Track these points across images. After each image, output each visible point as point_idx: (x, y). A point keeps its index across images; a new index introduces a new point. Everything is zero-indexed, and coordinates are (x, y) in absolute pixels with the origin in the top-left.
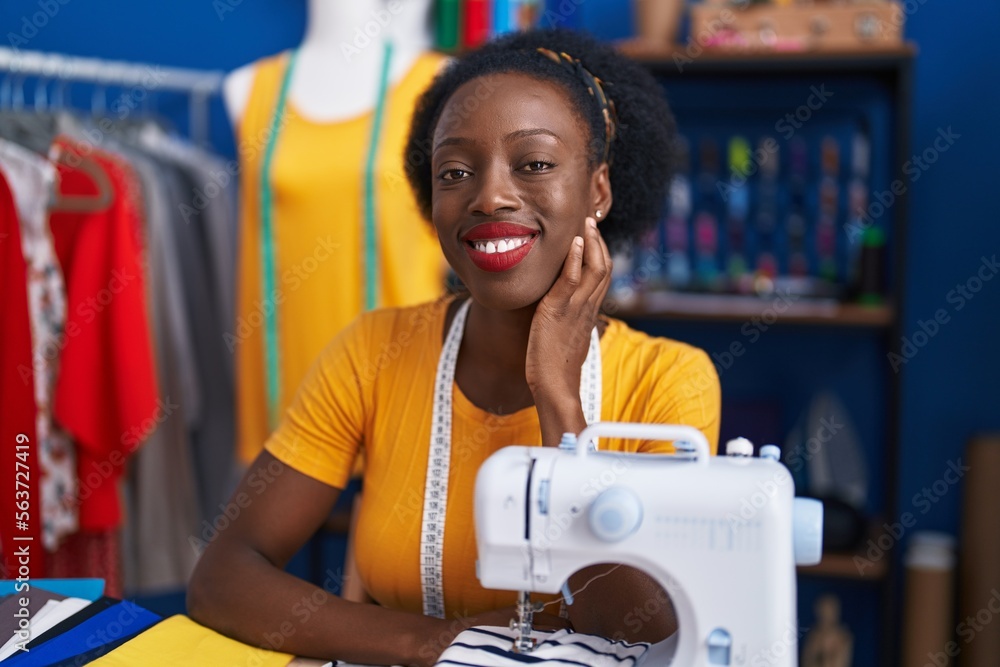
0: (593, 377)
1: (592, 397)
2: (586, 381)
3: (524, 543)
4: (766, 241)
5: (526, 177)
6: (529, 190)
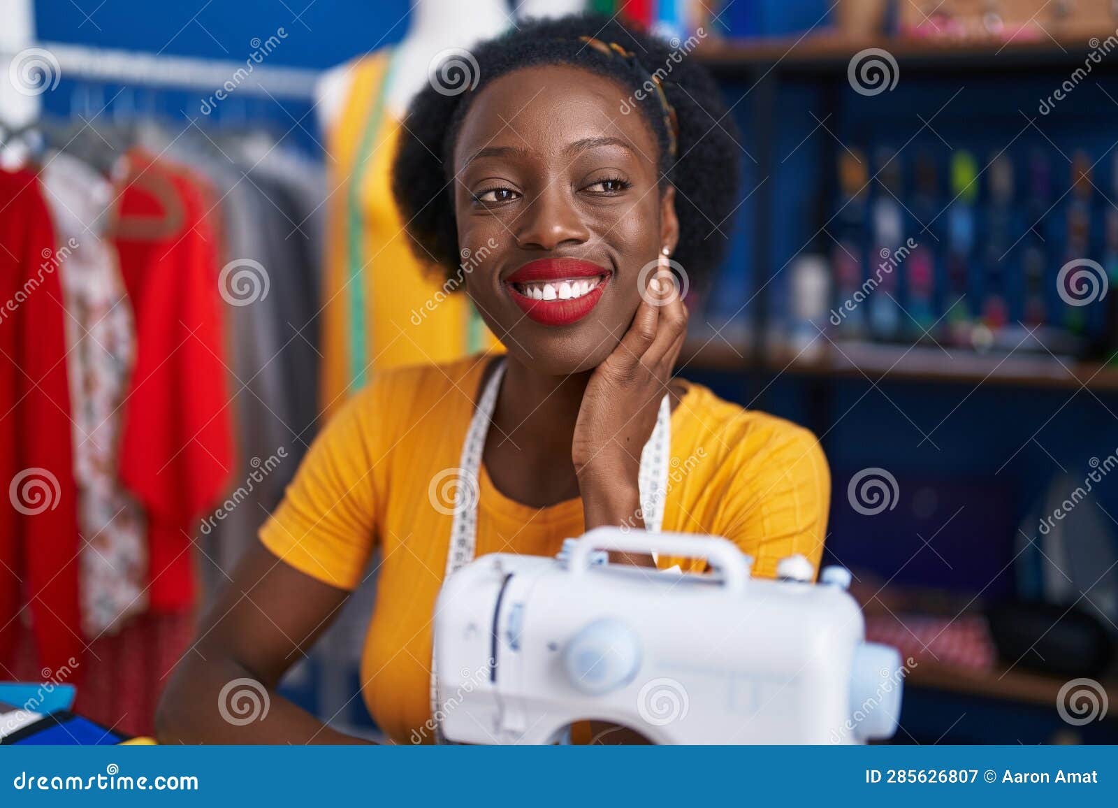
0: (658, 460)
1: (655, 486)
2: (647, 465)
3: (487, 685)
4: (996, 280)
5: (593, 199)
6: (598, 216)
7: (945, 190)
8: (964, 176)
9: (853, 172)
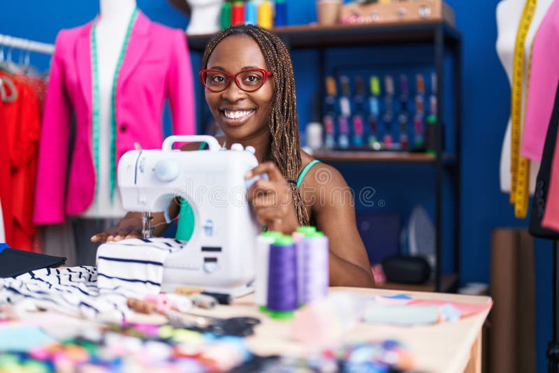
3: (133, 185)
7: (369, 93)
8: (375, 86)
9: (331, 86)
